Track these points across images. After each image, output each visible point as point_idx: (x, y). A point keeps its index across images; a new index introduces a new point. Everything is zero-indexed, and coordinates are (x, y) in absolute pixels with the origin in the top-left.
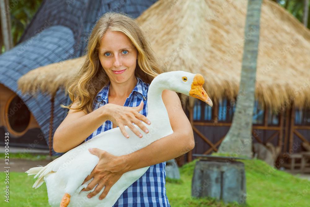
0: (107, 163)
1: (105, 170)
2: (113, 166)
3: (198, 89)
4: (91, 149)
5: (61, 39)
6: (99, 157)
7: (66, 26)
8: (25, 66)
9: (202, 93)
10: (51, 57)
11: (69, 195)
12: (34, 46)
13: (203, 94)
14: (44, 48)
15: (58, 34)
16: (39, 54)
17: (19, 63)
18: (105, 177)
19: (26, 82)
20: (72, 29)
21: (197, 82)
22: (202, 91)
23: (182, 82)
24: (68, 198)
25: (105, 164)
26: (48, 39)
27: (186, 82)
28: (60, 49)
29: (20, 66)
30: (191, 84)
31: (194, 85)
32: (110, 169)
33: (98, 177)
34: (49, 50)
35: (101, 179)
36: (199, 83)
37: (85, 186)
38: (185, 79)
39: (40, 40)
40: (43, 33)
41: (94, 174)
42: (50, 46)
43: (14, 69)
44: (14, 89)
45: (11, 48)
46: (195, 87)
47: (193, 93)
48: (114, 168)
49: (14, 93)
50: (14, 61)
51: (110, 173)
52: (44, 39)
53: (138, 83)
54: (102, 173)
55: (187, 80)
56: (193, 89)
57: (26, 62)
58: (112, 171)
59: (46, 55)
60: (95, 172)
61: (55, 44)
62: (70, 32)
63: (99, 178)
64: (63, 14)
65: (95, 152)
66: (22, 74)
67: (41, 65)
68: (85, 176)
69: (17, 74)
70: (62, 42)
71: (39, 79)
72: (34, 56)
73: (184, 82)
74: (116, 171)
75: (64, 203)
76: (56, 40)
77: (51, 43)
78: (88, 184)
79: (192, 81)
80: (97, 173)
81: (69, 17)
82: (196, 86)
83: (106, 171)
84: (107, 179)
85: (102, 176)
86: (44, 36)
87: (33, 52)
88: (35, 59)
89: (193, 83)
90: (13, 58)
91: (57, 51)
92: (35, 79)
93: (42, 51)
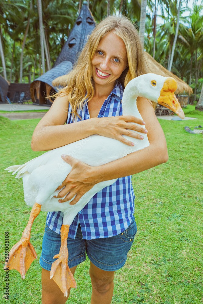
0: (79, 174)
1: (77, 180)
2: (86, 178)
3: (168, 97)
4: (64, 156)
5: (68, 66)
6: (72, 166)
7: (69, 61)
8: (55, 76)
9: (172, 101)
10: (64, 73)
11: (39, 205)
12: (58, 69)
13: (174, 103)
14: (62, 69)
15: (67, 64)
16: (60, 71)
17: (53, 75)
18: (76, 187)
19: (55, 82)
20: (72, 62)
21: (167, 87)
22: (173, 99)
23: (151, 87)
24: (38, 208)
25: (77, 174)
26: (63, 66)
27: (156, 87)
28: (68, 70)
29: (53, 76)
30: (161, 89)
31: (164, 91)
32: (83, 180)
33: (70, 186)
34: (63, 70)
35: (73, 188)
36: (170, 88)
37: (57, 194)
38: (154, 84)
39: (60, 66)
40: (61, 63)
41: (65, 184)
42: (64, 69)
43: (51, 78)
44: (51, 85)
45: (50, 69)
46: (164, 93)
47: (162, 101)
48: (86, 180)
49: (51, 87)
50: (51, 75)
51: (82, 183)
52: (62, 66)
53: (117, 85)
54: (74, 183)
55: (156, 84)
56: (162, 96)
57: (55, 75)
58: (84, 182)
59: (62, 72)
60: (67, 181)
61: (66, 68)
62: (71, 63)
63: (71, 188)
64: (68, 56)
65: (68, 160)
66: (54, 79)
67: (61, 76)
68: (57, 187)
69: (52, 79)
70: (68, 67)
71: (60, 81)
72: (58, 73)
73: (153, 87)
74: (89, 183)
75: (34, 213)
76: (66, 66)
77: (64, 67)
78: (59, 191)
79: (162, 86)
80: (69, 182)
81: (70, 57)
82: (166, 93)
83: (78, 182)
84: (79, 189)
85: (74, 185)
86: (61, 65)
87: (58, 71)
88: (58, 74)
89: (163, 88)
90: (51, 74)
91: (66, 71)
92: (58, 81)
93: (61, 71)
